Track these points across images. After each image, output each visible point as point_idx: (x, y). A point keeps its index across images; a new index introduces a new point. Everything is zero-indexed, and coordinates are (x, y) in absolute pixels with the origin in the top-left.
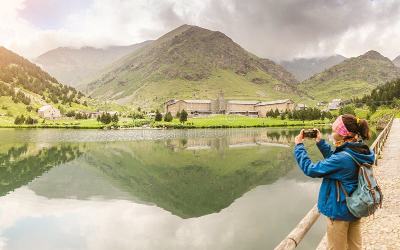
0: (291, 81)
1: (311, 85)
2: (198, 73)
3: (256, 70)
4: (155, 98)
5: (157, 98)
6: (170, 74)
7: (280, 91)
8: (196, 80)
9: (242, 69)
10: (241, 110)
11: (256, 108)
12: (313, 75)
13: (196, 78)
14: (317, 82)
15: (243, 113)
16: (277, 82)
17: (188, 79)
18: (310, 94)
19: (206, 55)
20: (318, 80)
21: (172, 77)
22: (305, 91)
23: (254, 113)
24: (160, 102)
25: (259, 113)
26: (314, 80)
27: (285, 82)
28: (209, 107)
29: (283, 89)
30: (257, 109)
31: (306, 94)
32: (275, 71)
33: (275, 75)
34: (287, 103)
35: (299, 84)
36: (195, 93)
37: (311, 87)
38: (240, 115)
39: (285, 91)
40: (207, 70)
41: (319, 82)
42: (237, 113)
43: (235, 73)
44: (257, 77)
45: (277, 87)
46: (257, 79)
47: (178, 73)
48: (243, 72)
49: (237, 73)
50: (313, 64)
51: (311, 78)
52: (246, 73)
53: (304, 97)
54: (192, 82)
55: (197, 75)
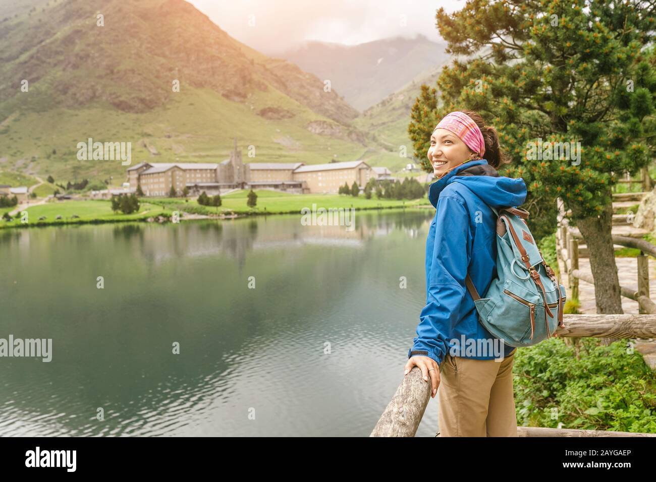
0: (338, 108)
1: (385, 119)
2: (143, 96)
3: (265, 89)
4: (50, 151)
5: (54, 152)
6: (75, 94)
7: (320, 134)
8: (142, 112)
9: (236, 87)
10: (270, 182)
11: (297, 176)
12: (386, 97)
13: (140, 106)
14: (397, 113)
15: (276, 186)
16: (313, 116)
17: (123, 109)
18: (383, 138)
19: (156, 54)
20: (400, 108)
21: (81, 103)
22: (372, 132)
23: (295, 186)
24: (66, 160)
25: (304, 186)
26: (390, 108)
27: (325, 112)
28: (214, 175)
29: (328, 131)
30: (300, 179)
31: (374, 139)
32: (302, 87)
33: (301, 95)
34: (357, 169)
35: (356, 116)
36: (147, 140)
37: (384, 124)
38: (272, 189)
39: (332, 135)
40: (162, 89)
41: (400, 112)
42: (264, 186)
43: (223, 95)
44: (269, 104)
45: (314, 125)
46: (271, 110)
47: (94, 93)
48: (239, 94)
49: (226, 96)
50: (379, 61)
51: (383, 103)
52: (245, 96)
53: (373, 146)
54: (133, 116)
55: (142, 101)
